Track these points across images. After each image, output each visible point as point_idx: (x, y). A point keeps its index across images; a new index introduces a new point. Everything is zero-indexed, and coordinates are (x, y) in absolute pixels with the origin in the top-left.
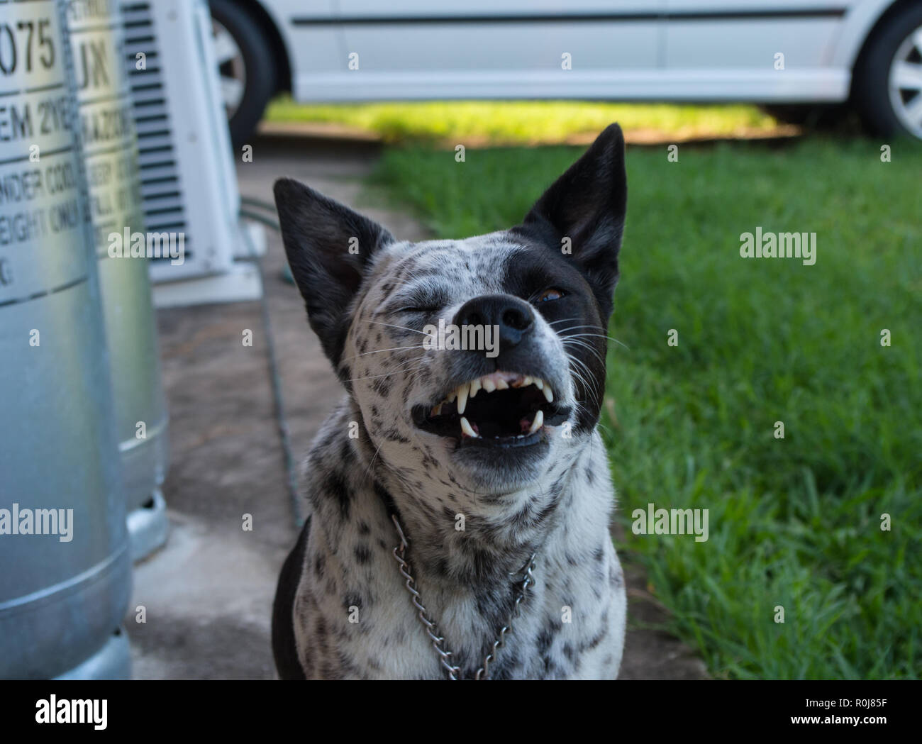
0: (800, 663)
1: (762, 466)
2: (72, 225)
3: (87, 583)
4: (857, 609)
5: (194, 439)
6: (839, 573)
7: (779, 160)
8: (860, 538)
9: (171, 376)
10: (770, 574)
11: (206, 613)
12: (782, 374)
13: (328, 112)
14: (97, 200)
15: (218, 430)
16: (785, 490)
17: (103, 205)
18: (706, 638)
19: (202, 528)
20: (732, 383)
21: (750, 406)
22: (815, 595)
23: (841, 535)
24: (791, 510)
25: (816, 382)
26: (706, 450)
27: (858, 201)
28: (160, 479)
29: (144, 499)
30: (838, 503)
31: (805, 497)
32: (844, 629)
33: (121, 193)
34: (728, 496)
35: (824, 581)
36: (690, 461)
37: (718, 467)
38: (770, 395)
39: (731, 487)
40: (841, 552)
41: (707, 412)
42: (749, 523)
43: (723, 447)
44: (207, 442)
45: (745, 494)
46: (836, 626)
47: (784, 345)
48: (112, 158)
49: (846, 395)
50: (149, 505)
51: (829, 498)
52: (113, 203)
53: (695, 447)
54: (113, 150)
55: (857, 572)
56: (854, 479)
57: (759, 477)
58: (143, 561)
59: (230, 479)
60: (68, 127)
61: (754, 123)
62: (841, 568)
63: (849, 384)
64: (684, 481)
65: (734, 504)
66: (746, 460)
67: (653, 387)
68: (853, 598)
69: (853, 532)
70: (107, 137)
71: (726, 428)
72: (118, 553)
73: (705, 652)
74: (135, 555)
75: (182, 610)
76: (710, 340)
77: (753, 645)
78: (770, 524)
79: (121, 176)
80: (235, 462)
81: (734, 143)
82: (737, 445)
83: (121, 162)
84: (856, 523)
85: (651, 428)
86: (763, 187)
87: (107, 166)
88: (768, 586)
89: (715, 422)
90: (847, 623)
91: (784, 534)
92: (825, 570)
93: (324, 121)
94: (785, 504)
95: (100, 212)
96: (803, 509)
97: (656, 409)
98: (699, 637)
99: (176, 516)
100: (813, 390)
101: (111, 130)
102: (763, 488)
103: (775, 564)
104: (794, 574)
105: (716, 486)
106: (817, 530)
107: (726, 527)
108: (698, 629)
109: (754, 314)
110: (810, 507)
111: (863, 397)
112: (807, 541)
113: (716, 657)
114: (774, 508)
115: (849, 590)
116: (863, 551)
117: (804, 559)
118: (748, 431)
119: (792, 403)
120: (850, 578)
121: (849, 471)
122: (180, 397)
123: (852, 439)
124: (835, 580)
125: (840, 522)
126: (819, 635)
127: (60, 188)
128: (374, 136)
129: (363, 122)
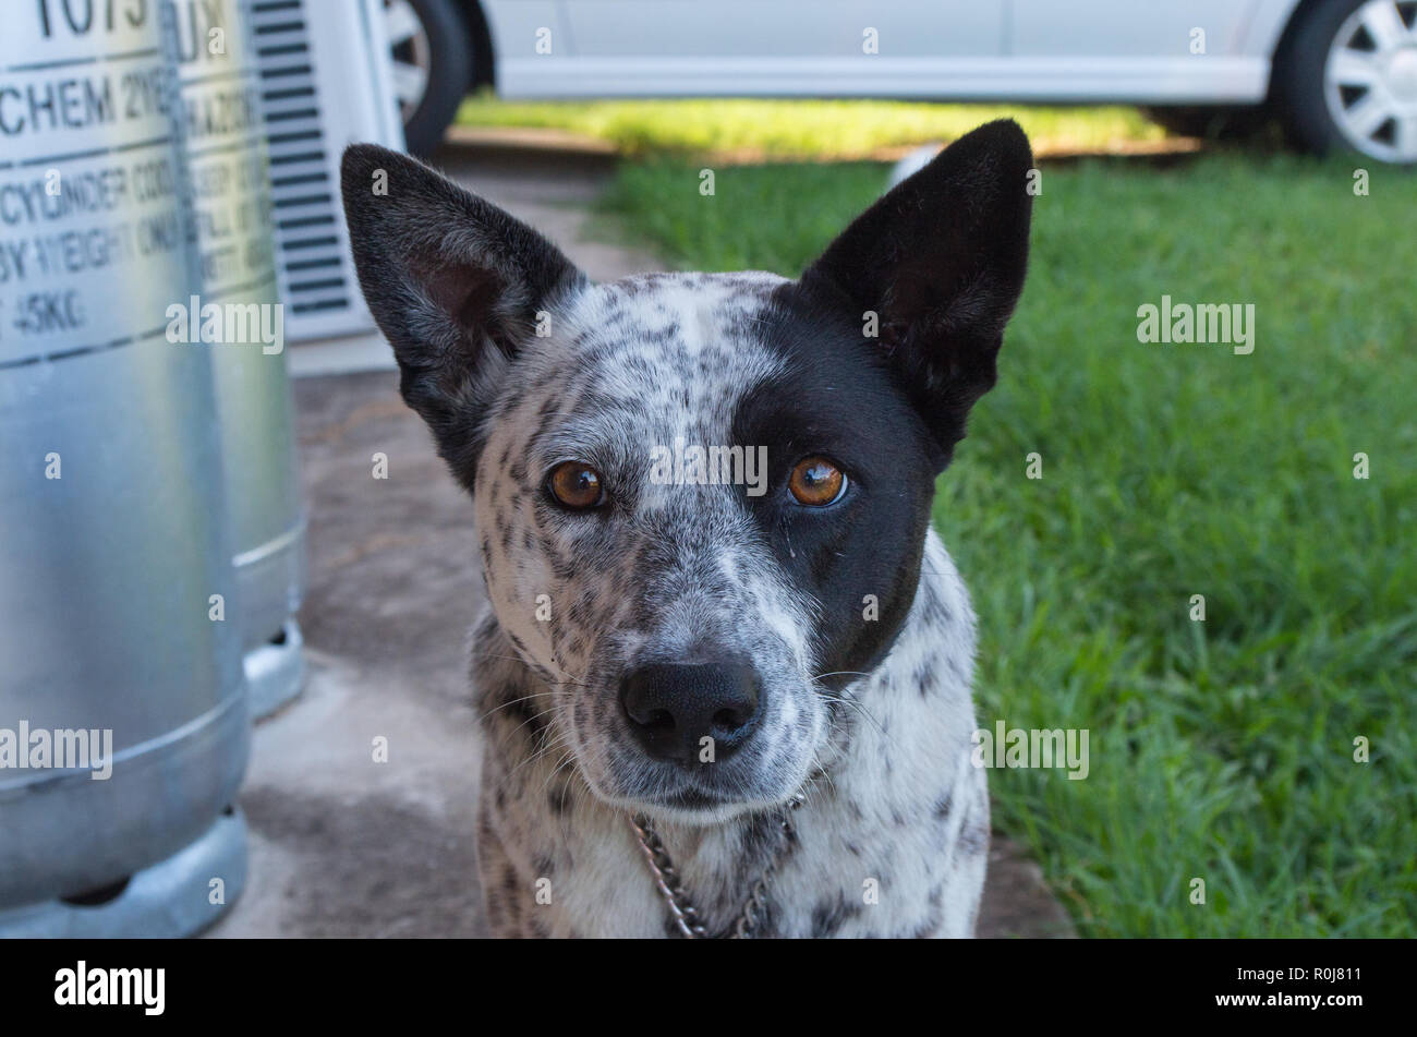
0: (1172, 869)
1: (1129, 600)
2: (168, 246)
3: (186, 740)
4: (1257, 798)
5: (346, 553)
6: (1232, 747)
7: (1167, 183)
8: (1265, 700)
9: (317, 468)
10: (1134, 747)
11: (353, 790)
12: (1161, 474)
13: (546, 113)
14: (209, 217)
15: (378, 542)
16: (1160, 633)
17: (218, 224)
18: (1043, 832)
19: (353, 673)
20: (1091, 484)
21: (1116, 518)
22: (1197, 779)
23: (1236, 695)
24: (1168, 662)
25: (1208, 485)
26: (1051, 576)
27: (1277, 239)
28: (294, 605)
29: (273, 632)
30: (1235, 652)
31: (1189, 643)
32: (1237, 825)
33: (243, 209)
34: (1080, 639)
35: (1211, 758)
36: (1028, 591)
37: (1067, 600)
38: (1144, 503)
39: (1086, 628)
40: (1235, 720)
41: (1055, 524)
42: (1109, 677)
43: (1075, 572)
44: (363, 557)
45: (1104, 637)
46: (1225, 819)
47: (1165, 435)
48: (230, 160)
49: (1250, 503)
50: (280, 640)
51: (1223, 645)
52: (233, 221)
53: (1036, 572)
54: (232, 148)
55: (1258, 746)
56: (1258, 618)
57: (1126, 615)
58: (270, 716)
59: (392, 608)
60: (163, 110)
61: (1135, 135)
62: (1236, 740)
63: (1256, 489)
64: (1019, 618)
65: (1086, 650)
66: (1107, 591)
67: (979, 490)
68: (1251, 781)
69: (1253, 692)
70: (225, 130)
71: (1080, 546)
72: (229, 701)
73: (1040, 852)
74: (256, 709)
75: (320, 784)
76: (1062, 426)
77: (1107, 844)
78: (1141, 681)
79: (243, 185)
80: (400, 585)
81: (1107, 161)
82: (1095, 570)
83: (243, 165)
84: (1259, 679)
85: (976, 545)
86: (1144, 219)
87: (224, 170)
88: (1132, 763)
89: (1065, 539)
90: (1242, 816)
91: (1158, 693)
92: (1214, 743)
93: (540, 126)
94: (1160, 653)
95: (214, 233)
96: (1186, 659)
97: (984, 519)
98: (1033, 832)
99: (315, 656)
100: (1204, 496)
101: (229, 121)
102: (1132, 629)
103: (1141, 732)
104: (1167, 745)
105: (1063, 625)
106: (1204, 688)
107: (1076, 683)
108: (1031, 820)
109: (1123, 391)
110: (1194, 657)
111: (1273, 506)
112: (1190, 704)
113: (1055, 859)
114: (1145, 658)
115: (1246, 771)
116: (1266, 717)
117: (1184, 728)
118: (1111, 551)
119: (1174, 513)
120: (1248, 755)
121: (1251, 609)
122: (329, 497)
123: (1255, 564)
124: (1228, 757)
125: (1238, 677)
126: (1200, 831)
127: (152, 194)
128: (608, 147)
129: (593, 128)
